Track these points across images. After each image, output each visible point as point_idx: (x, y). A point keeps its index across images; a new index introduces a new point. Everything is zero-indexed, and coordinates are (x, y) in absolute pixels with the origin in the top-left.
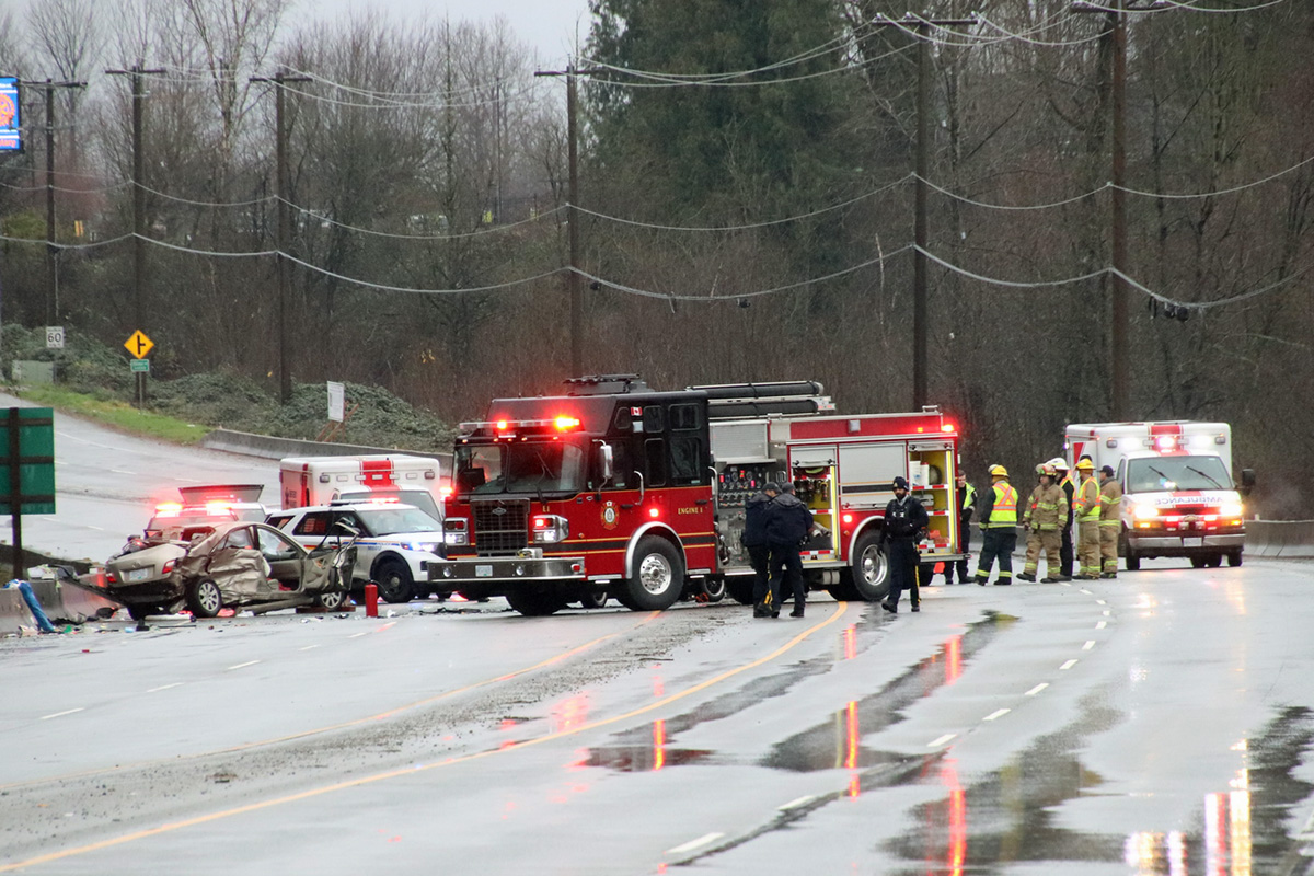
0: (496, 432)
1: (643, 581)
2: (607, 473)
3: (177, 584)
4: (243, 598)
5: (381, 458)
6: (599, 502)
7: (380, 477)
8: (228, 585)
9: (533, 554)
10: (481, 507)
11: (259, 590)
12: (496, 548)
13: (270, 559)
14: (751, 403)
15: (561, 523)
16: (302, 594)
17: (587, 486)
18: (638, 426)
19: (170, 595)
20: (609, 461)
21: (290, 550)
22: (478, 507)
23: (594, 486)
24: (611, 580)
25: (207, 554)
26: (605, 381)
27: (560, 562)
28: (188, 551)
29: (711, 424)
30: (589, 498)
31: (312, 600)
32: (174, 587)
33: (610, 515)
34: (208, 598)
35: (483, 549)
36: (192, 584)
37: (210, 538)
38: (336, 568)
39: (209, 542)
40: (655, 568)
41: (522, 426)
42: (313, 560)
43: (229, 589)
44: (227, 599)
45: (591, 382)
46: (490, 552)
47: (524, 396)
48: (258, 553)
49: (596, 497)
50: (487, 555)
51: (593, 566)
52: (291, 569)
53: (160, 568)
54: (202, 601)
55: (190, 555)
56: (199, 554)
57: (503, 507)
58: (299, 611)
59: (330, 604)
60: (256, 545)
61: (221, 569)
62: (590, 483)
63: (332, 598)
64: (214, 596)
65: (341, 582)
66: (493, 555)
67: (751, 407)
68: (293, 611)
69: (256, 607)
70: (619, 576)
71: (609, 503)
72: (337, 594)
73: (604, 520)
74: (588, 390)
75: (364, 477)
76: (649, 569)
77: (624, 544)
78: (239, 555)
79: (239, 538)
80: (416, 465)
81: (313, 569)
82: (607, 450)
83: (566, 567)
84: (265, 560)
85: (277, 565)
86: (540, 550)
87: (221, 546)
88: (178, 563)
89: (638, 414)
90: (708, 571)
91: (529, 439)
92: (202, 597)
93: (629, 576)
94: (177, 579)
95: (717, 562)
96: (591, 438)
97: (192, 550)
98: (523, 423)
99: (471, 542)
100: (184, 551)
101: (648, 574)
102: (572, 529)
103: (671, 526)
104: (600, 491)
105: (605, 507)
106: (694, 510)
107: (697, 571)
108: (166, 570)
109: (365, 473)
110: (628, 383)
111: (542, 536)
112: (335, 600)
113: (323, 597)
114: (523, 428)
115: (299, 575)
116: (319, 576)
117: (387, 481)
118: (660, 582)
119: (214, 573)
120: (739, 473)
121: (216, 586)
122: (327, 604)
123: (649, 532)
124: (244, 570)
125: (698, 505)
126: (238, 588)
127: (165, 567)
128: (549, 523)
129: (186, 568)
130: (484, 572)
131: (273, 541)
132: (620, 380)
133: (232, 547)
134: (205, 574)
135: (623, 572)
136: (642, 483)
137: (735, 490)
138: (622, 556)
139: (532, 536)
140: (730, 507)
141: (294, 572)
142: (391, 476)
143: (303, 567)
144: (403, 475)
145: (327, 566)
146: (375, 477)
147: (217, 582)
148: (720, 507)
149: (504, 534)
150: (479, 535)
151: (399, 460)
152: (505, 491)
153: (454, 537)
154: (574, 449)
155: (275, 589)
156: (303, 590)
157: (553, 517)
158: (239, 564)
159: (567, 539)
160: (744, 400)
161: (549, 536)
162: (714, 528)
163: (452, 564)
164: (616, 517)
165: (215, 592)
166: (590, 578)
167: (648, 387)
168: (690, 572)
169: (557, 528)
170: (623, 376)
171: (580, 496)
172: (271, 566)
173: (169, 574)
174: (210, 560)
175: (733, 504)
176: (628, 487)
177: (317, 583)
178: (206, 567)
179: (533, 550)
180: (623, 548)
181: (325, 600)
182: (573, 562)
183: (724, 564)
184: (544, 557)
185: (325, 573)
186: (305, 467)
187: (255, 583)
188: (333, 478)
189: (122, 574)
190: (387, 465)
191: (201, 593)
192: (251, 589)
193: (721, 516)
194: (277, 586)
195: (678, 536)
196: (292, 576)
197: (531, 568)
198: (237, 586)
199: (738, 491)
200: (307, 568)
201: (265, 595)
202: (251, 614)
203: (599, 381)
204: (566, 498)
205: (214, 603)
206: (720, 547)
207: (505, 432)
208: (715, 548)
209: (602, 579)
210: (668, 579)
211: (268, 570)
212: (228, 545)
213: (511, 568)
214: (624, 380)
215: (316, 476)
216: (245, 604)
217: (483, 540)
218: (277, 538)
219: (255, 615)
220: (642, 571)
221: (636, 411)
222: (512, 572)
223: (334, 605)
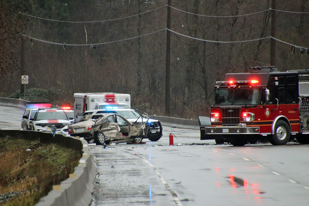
0: (229, 84)
1: (278, 135)
2: (268, 99)
3: (92, 134)
4: (111, 139)
5: (111, 94)
6: (264, 108)
7: (111, 100)
8: (107, 134)
9: (243, 126)
10: (224, 109)
11: (117, 136)
12: (229, 123)
13: (120, 126)
14: (307, 76)
15: (252, 115)
16: (129, 138)
17: (261, 103)
18: (277, 83)
19: (90, 137)
20: (268, 95)
21: (125, 123)
22: (223, 109)
23: (263, 103)
24: (268, 135)
25: (101, 124)
26: (263, 68)
27: (252, 128)
28: (95, 123)
29: (299, 83)
30: (262, 107)
31: (132, 140)
32: (91, 135)
33: (267, 113)
34: (101, 139)
35: (224, 123)
36: (96, 133)
37: (102, 119)
38: (142, 129)
39: (102, 120)
40: (281, 131)
41: (238, 82)
42: (134, 126)
43: (107, 135)
44: (106, 139)
45: (259, 69)
46: (227, 124)
47: (236, 73)
48: (117, 124)
49: (264, 107)
50: (226, 126)
51: (263, 130)
52: (126, 129)
53: (87, 128)
54: (99, 139)
55: (96, 124)
56: (99, 124)
57: (232, 109)
58: (128, 143)
59: (138, 141)
60: (116, 121)
61: (104, 129)
62: (262, 102)
63: (138, 139)
64: (103, 138)
65: (144, 134)
66: (228, 125)
67: (307, 78)
68: (126, 143)
69: (116, 142)
70: (270, 133)
71: (267, 109)
72: (140, 138)
73: (266, 115)
74: (257, 71)
75: (106, 100)
76: (279, 131)
77: (272, 123)
78: (111, 124)
79: (110, 119)
80: (123, 96)
81: (134, 130)
82: (268, 91)
83: (254, 130)
84: (119, 126)
85: (122, 128)
86: (245, 124)
87: (105, 121)
88: (93, 127)
89: (277, 79)
90: (297, 132)
91: (241, 87)
92: (99, 138)
93: (273, 133)
94: (92, 133)
95: (300, 130)
96: (262, 87)
97: (97, 122)
98: (239, 82)
99: (220, 121)
100: (94, 123)
101: (279, 133)
102: (256, 117)
103: (286, 117)
104: (265, 105)
105: (266, 110)
106: (293, 112)
107: (294, 132)
108: (89, 129)
109: (106, 99)
110: (272, 69)
111: (246, 120)
112: (140, 140)
113: (136, 139)
114: (239, 83)
115: (129, 131)
116: (136, 132)
117: (113, 101)
118: (283, 136)
119: (103, 130)
120: (307, 100)
121: (103, 134)
122: (137, 141)
123: (279, 119)
124: (112, 129)
125: (294, 110)
126: (110, 135)
127: (89, 128)
128: (249, 115)
129: (94, 128)
130: (226, 131)
131: (121, 120)
132: (269, 68)
133: (108, 122)
134: (100, 130)
135: (271, 132)
136: (278, 102)
137: (305, 105)
138: (271, 127)
139: (242, 119)
140: (304, 111)
141: (127, 130)
142: (115, 100)
143: (130, 129)
144: (118, 100)
145: (139, 129)
146: (109, 100)
147: (104, 133)
148: (301, 111)
149: (232, 119)
150: (223, 119)
151: (117, 95)
152: (232, 104)
153: (214, 119)
154: (257, 90)
155: (121, 136)
156: (130, 136)
157: (250, 113)
158: (110, 127)
159: (254, 121)
160: (304, 75)
161: (248, 120)
162: (299, 118)
163: (214, 128)
164: (269, 114)
165: (103, 136)
166: (261, 134)
167: (278, 70)
168: (292, 133)
169: (251, 117)
170: (270, 66)
171: (258, 106)
172: (121, 128)
173: (90, 130)
174: (102, 126)
175: (305, 110)
176: (273, 104)
177: (135, 134)
178: (100, 128)
179: (243, 124)
180: (271, 124)
181: (137, 140)
182: (256, 128)
183: (302, 130)
184: (247, 126)
185: (138, 131)
186: (86, 96)
187: (116, 134)
188: (96, 100)
189: (74, 130)
190: (114, 96)
191: (99, 137)
192: (114, 136)
193: (301, 114)
194: (122, 135)
195: (288, 120)
196: (126, 132)
197: (243, 130)
198: (110, 134)
199: (306, 106)
200: (131, 129)
201: (118, 138)
202: (115, 144)
203: (261, 68)
204: (254, 107)
205: (103, 140)
206: (301, 124)
207: (232, 84)
208: (300, 125)
209: (265, 134)
210: (285, 135)
211: (119, 130)
212: (107, 121)
213: (235, 130)
214: (270, 68)
215: (90, 99)
216: (112, 141)
217: (224, 120)
218: (122, 119)
219: (116, 144)
220: (277, 132)
221: (276, 78)
222: (236, 131)
223: (139, 141)
